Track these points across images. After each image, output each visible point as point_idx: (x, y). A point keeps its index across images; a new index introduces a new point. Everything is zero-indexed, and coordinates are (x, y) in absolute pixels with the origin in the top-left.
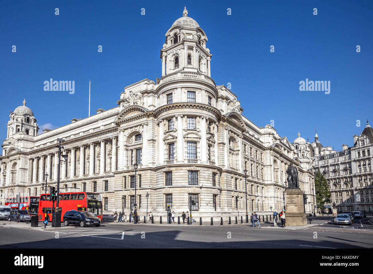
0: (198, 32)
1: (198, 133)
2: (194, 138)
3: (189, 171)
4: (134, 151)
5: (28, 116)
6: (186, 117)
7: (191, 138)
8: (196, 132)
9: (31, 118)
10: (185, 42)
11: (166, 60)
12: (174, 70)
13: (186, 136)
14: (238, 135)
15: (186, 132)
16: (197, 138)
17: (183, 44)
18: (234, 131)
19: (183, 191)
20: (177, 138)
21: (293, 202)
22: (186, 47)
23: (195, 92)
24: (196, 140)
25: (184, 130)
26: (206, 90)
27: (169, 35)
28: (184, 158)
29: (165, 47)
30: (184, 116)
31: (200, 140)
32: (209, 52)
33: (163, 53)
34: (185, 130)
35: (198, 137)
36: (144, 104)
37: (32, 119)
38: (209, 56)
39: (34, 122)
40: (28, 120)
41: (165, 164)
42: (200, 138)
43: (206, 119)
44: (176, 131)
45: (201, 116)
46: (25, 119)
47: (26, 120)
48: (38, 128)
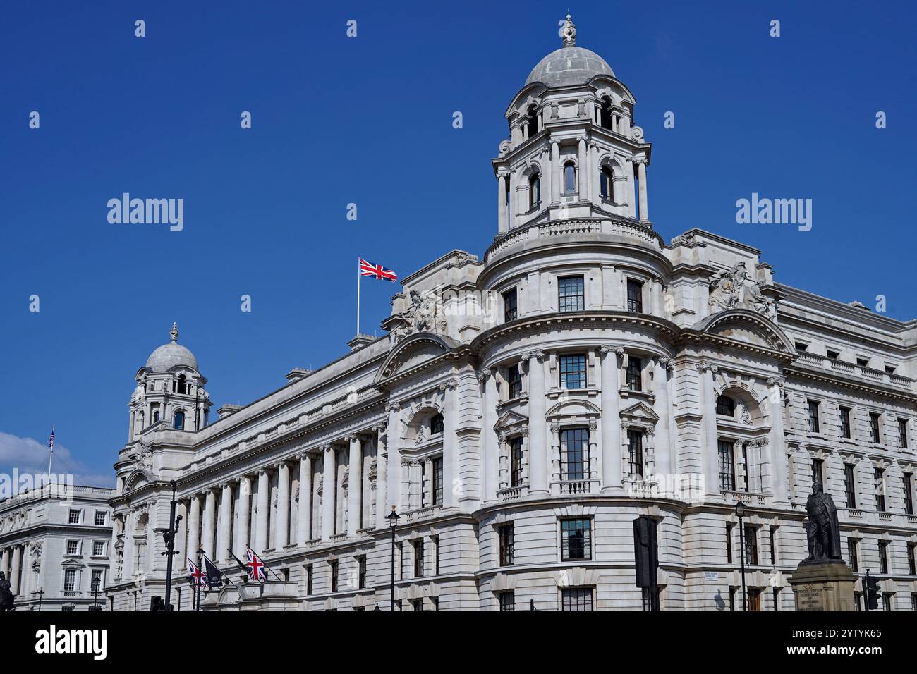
0: (594, 90)
1: (591, 400)
2: (578, 416)
3: (562, 519)
4: (426, 466)
5: (183, 372)
6: (553, 357)
7: (569, 416)
8: (585, 397)
9: (189, 376)
10: (553, 134)
11: (508, 190)
12: (527, 213)
13: (556, 413)
14: (763, 380)
15: (555, 402)
16: (588, 416)
17: (548, 136)
18: (741, 369)
19: (542, 582)
20: (527, 422)
21: (814, 604)
22: (555, 148)
23: (582, 277)
24: (583, 421)
25: (549, 395)
26: (618, 263)
27: (515, 115)
28: (550, 479)
29: (506, 150)
30: (547, 353)
31: (599, 421)
32: (642, 135)
33: (500, 168)
34: (551, 396)
35: (591, 411)
36: (445, 325)
37: (192, 379)
38: (640, 150)
39: (199, 387)
40: (182, 385)
41: (501, 500)
42: (598, 416)
43: (617, 354)
44: (525, 400)
45: (600, 347)
46: (174, 383)
47: (177, 384)
48: (207, 402)
